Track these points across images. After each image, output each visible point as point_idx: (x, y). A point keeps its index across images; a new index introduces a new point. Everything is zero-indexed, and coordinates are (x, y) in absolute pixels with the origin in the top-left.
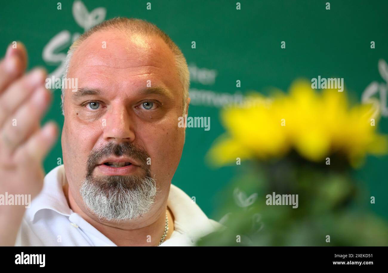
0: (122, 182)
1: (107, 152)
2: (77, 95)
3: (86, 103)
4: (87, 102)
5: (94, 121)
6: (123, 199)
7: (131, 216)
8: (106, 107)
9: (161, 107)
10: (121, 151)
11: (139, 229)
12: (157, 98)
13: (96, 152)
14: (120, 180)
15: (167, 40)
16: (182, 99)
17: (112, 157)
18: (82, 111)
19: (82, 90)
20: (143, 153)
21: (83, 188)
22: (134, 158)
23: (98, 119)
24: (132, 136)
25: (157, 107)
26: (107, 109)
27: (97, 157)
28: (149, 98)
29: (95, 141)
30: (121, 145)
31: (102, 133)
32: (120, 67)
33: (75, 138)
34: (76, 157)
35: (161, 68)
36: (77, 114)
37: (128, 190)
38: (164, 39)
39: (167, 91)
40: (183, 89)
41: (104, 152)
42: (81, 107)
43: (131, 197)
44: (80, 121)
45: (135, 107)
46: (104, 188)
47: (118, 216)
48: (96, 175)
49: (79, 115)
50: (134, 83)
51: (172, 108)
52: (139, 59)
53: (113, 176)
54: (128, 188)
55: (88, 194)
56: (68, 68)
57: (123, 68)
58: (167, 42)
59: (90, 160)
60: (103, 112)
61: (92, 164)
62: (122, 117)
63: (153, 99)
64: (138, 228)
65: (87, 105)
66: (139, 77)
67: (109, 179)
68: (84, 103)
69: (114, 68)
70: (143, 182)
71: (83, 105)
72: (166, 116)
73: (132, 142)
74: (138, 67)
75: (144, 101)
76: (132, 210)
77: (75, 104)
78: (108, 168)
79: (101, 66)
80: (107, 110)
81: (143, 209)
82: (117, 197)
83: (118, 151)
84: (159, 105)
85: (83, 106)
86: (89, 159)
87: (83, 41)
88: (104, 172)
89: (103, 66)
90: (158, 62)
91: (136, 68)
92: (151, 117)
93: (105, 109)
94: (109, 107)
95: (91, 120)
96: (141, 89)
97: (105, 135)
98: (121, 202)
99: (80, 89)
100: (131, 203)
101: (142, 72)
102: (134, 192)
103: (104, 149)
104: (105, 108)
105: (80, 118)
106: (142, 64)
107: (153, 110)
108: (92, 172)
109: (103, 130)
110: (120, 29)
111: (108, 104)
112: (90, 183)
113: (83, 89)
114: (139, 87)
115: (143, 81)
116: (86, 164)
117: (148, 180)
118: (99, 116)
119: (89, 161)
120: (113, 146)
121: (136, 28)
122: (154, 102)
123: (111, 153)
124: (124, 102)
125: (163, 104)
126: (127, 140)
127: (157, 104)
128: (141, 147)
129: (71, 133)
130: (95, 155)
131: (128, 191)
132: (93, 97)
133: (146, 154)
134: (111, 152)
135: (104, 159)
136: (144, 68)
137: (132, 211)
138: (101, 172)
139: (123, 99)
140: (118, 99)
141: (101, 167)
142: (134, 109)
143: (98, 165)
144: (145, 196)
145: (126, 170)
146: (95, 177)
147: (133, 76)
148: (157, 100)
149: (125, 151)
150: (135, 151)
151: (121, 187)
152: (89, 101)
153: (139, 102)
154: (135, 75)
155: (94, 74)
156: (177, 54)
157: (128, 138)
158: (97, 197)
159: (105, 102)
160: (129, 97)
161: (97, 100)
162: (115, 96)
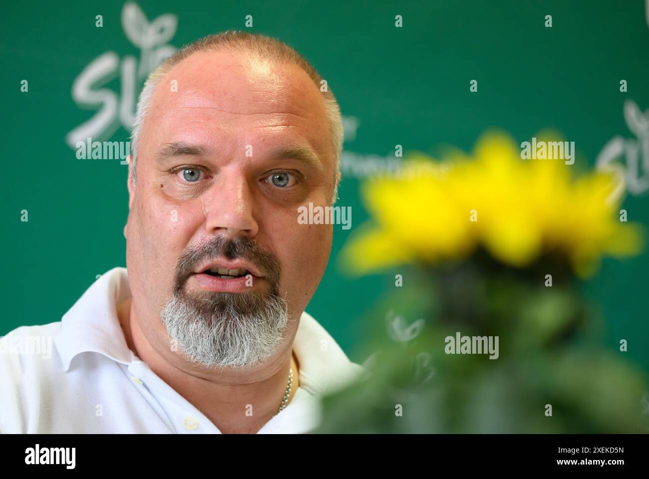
0: (234, 303)
1: (211, 252)
2: (165, 154)
3: (178, 168)
4: (181, 167)
5: (191, 199)
6: (234, 330)
7: (245, 359)
8: (212, 177)
9: (301, 182)
10: (235, 251)
11: (246, 385)
12: (297, 167)
13: (192, 252)
14: (231, 301)
15: (313, 74)
16: (333, 173)
17: (220, 260)
18: (171, 181)
19: (174, 147)
20: (270, 257)
21: (168, 310)
22: (256, 264)
23: (197, 197)
24: (254, 227)
25: (296, 183)
26: (213, 180)
27: (194, 259)
28: (286, 166)
29: (190, 234)
30: (236, 240)
31: (204, 220)
32: (241, 112)
33: (157, 226)
34: (156, 257)
35: (306, 118)
36: (162, 186)
37: (243, 316)
38: (308, 72)
39: (314, 156)
40: (335, 156)
41: (206, 252)
42: (170, 175)
43: (248, 327)
44: (167, 198)
45: (261, 180)
46: (203, 311)
47: (222, 360)
48: (191, 288)
49: (165, 188)
50: (263, 140)
51: (318, 186)
52: (273, 101)
53: (220, 293)
54: (244, 313)
55: (176, 319)
56: (147, 109)
57: (245, 114)
58: (312, 76)
59: (182, 266)
60: (206, 185)
61: (184, 270)
62: (240, 195)
63: (293, 168)
64: (246, 383)
65: (180, 171)
66: (271, 130)
67: (212, 297)
68: (175, 169)
69: (231, 113)
70: (268, 303)
71: (173, 171)
72: (309, 198)
73: (254, 238)
74: (271, 114)
75: (276, 171)
76: (248, 348)
77: (158, 169)
78: (212, 279)
79: (209, 108)
80: (213, 183)
81: (265, 349)
82: (226, 326)
83: (230, 251)
84: (300, 178)
85: (173, 173)
86: (181, 263)
87: (173, 65)
88: (203, 286)
89: (212, 108)
90: (301, 108)
91: (268, 115)
92: (286, 199)
93: (210, 181)
94: (216, 177)
95: (186, 197)
96: (274, 149)
97: (210, 224)
98: (231, 335)
99: (171, 144)
100: (247, 338)
101: (275, 122)
102: (254, 319)
103: (206, 246)
104: (210, 178)
105: (166, 193)
106: (276, 109)
107: (289, 187)
108: (184, 284)
109: (207, 215)
110: (240, 49)
111: (216, 173)
112: (180, 302)
113: (176, 145)
114: (271, 147)
115: (279, 136)
116: (174, 271)
117: (275, 301)
118: (200, 190)
119: (180, 266)
120: (223, 242)
121: (266, 49)
122: (293, 174)
123: (220, 253)
124: (244, 170)
125: (306, 178)
126: (246, 234)
127: (297, 176)
128: (266, 247)
129: (150, 217)
130: (191, 256)
131: (244, 318)
132: (192, 159)
133: (275, 260)
134: (218, 251)
135: (205, 263)
136: (279, 116)
137: (247, 351)
138: (198, 285)
139: (244, 165)
140: (235, 165)
141: (198, 276)
142: (259, 183)
143: (194, 274)
144: (270, 327)
145: (241, 283)
146: (188, 292)
147: (261, 127)
148: (297, 169)
149: (242, 251)
150: (257, 254)
151: (232, 311)
152: (185, 166)
153: (268, 172)
154: (265, 127)
155: (197, 120)
156: (328, 98)
157: (247, 231)
158: (191, 325)
159: (211, 170)
160: (254, 162)
161: (198, 164)
162: (230, 160)
